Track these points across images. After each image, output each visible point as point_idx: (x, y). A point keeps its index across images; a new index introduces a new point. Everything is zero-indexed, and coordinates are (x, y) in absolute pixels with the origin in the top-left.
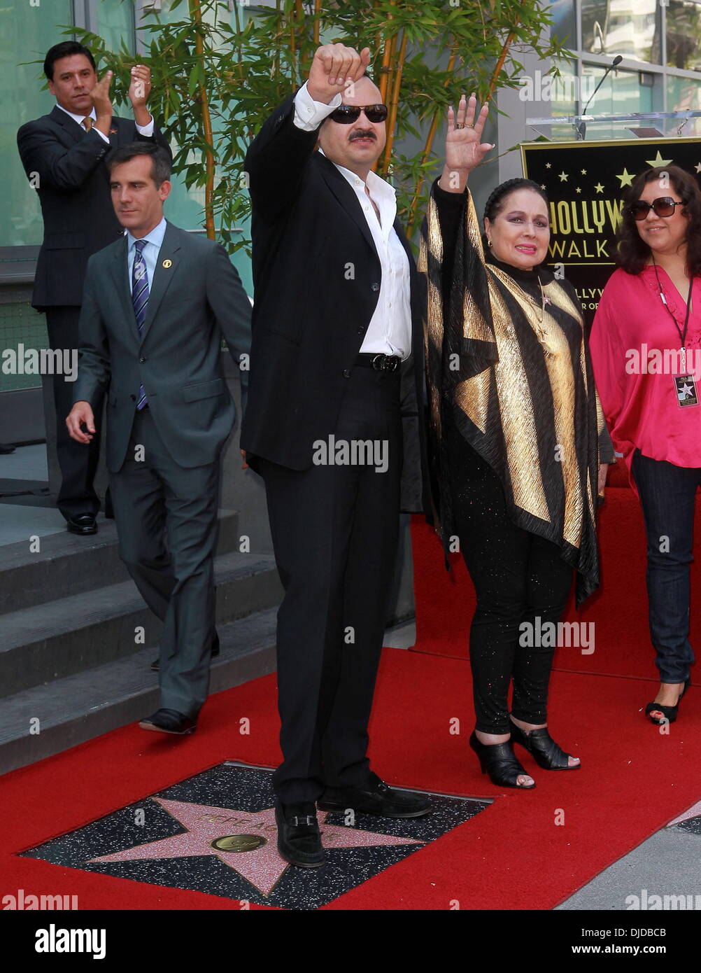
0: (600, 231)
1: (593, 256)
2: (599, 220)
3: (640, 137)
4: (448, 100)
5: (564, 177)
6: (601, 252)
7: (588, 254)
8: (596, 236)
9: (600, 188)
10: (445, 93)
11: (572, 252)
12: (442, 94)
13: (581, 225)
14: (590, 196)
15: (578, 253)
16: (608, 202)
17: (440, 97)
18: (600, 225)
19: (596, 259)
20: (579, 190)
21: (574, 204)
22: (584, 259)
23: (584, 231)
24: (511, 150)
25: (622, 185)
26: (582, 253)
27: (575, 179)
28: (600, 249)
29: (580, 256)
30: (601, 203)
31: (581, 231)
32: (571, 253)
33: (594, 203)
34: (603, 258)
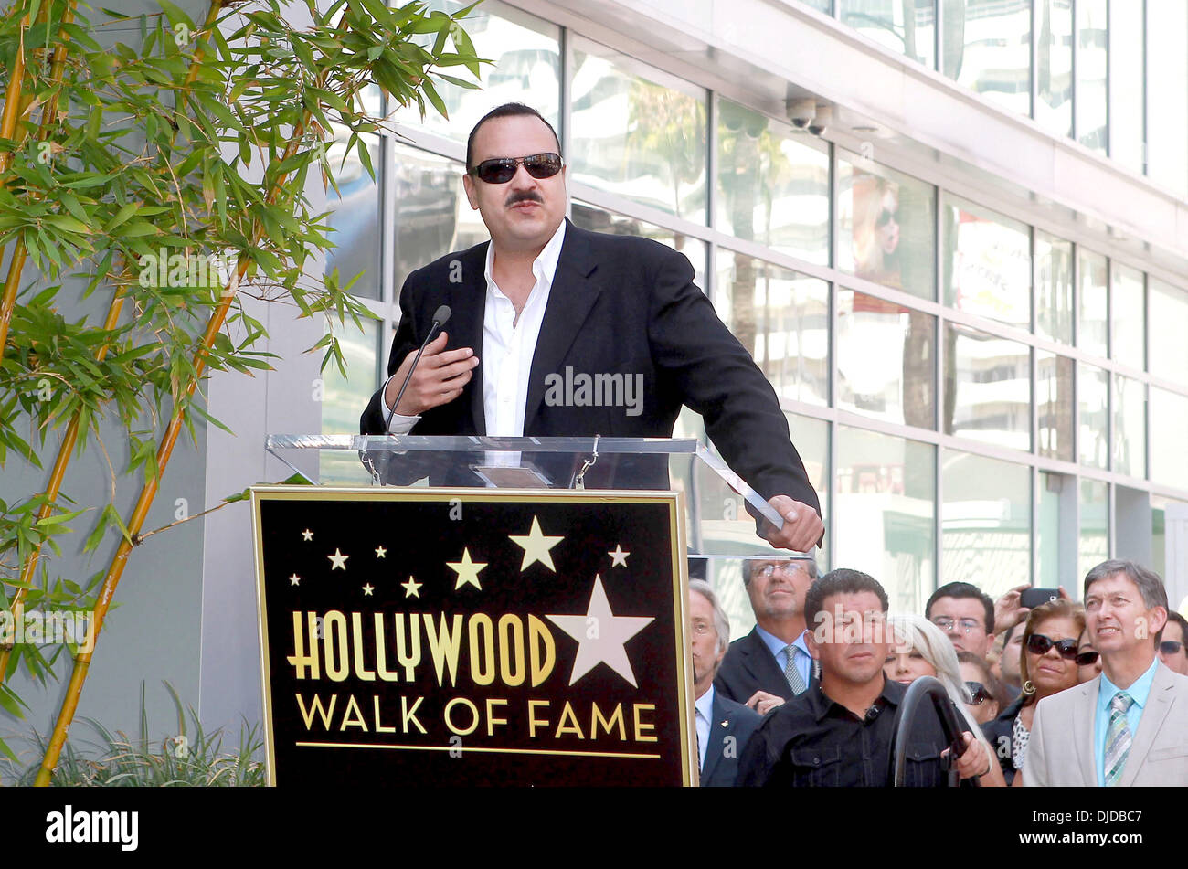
0: (410, 677)
1: (392, 730)
2: (409, 654)
3: (500, 486)
4: (103, 388)
5: (338, 560)
6: (411, 723)
7: (382, 725)
8: (401, 687)
9: (412, 588)
10: (97, 372)
11: (350, 719)
12: (92, 376)
13: (370, 664)
14: (393, 602)
15: (361, 723)
16: (428, 618)
17: (87, 381)
18: (410, 665)
19: (398, 738)
20: (368, 590)
21: (357, 617)
22: (373, 736)
23: (377, 675)
24: (232, 500)
25: (459, 584)
26: (370, 722)
27: (362, 566)
28: (408, 716)
29: (365, 729)
30: (414, 618)
31: (370, 676)
32: (346, 723)
33: (399, 618)
34: (414, 736)
